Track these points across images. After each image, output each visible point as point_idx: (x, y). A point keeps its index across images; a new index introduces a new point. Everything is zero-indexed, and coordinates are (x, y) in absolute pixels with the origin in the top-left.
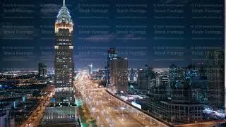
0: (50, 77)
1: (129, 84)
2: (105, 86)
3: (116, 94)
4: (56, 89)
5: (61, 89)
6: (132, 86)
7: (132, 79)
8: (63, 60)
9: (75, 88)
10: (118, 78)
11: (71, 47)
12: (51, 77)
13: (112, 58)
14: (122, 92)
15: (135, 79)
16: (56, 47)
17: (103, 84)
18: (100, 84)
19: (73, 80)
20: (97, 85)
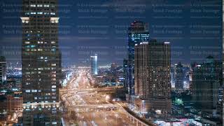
0: (12, 80)
1: (174, 96)
2: (123, 99)
3: (146, 116)
4: (24, 106)
5: (34, 105)
6: (179, 101)
7: (179, 85)
8: (39, 46)
9: (63, 103)
10: (151, 83)
11: (55, 20)
12: (14, 82)
13: (138, 41)
14: (159, 111)
15: (186, 86)
16: (24, 20)
17: (120, 95)
18: (113, 96)
19: (59, 86)
20: (108, 97)
